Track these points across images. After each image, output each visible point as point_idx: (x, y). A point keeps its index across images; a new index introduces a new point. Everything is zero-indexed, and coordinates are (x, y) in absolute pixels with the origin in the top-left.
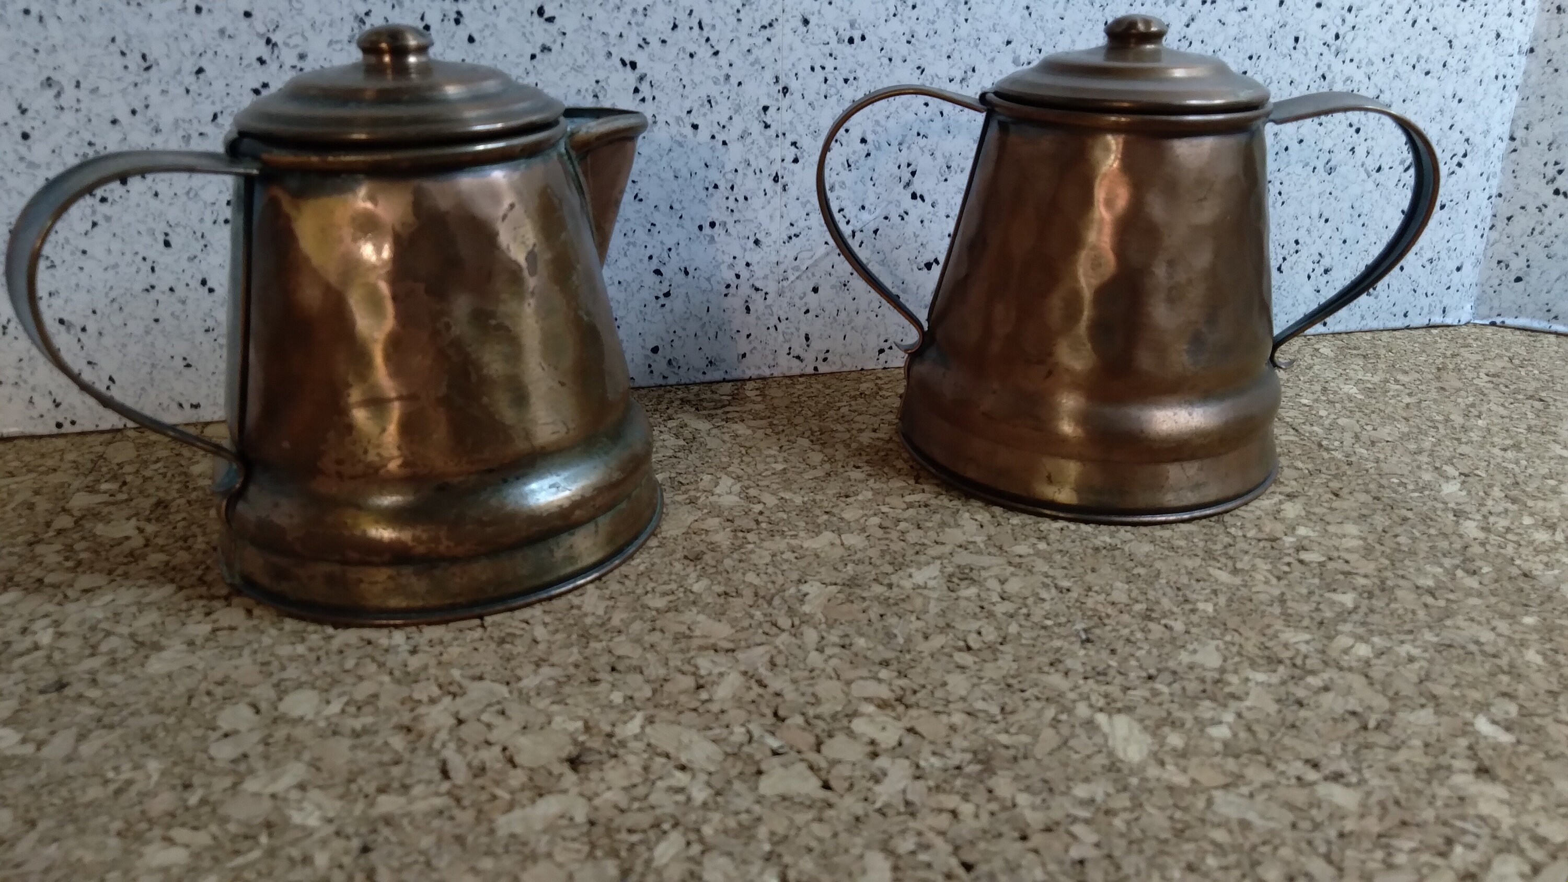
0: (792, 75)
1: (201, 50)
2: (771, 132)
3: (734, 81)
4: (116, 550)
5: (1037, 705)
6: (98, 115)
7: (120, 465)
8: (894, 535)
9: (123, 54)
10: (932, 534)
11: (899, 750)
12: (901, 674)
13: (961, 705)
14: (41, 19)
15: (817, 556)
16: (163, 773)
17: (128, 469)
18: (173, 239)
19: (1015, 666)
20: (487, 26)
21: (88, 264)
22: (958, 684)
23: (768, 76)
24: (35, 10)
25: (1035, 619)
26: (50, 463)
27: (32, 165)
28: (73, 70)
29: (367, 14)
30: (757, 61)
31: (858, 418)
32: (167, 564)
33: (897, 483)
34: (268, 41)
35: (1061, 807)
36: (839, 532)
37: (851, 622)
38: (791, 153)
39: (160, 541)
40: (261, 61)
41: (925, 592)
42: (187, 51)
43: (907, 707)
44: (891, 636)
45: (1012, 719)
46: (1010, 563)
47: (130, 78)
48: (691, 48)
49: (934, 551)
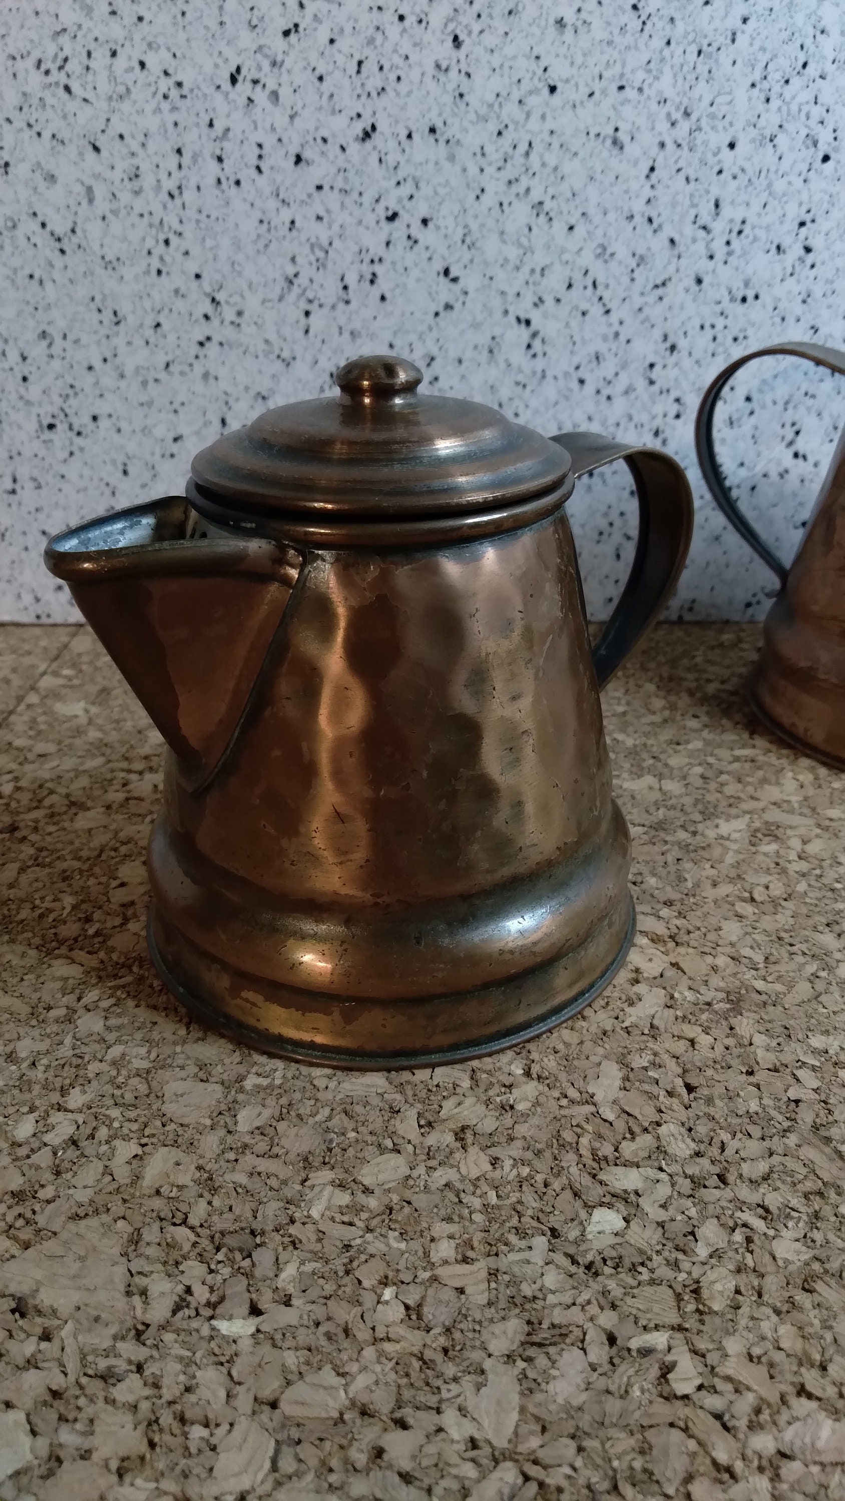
0: (681, 334)
1: (158, 307)
2: (655, 388)
3: (623, 338)
4: (67, 725)
5: (800, 959)
6: (78, 362)
7: (80, 655)
8: (713, 786)
9: (100, 311)
10: (750, 790)
11: (659, 980)
12: (681, 915)
13: (729, 950)
14: (41, 282)
15: (633, 797)
16: (74, 907)
17: (85, 659)
18: (130, 469)
19: (791, 921)
20: (397, 286)
21: (65, 486)
22: (732, 930)
23: (657, 334)
24: (37, 276)
25: (825, 881)
26: (27, 647)
27: (28, 403)
28: (61, 324)
29: (296, 275)
30: (647, 319)
31: (711, 669)
32: (101, 740)
33: (730, 737)
34: (213, 300)
35: (793, 1051)
36: (660, 777)
37: (647, 862)
38: (674, 409)
39: (100, 721)
40: (207, 317)
41: (727, 843)
42: (149, 308)
43: (677, 944)
44: (681, 879)
45: (772, 968)
46: (819, 826)
47: (104, 331)
48: (584, 306)
49: (745, 806)
